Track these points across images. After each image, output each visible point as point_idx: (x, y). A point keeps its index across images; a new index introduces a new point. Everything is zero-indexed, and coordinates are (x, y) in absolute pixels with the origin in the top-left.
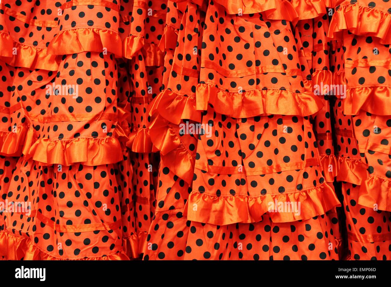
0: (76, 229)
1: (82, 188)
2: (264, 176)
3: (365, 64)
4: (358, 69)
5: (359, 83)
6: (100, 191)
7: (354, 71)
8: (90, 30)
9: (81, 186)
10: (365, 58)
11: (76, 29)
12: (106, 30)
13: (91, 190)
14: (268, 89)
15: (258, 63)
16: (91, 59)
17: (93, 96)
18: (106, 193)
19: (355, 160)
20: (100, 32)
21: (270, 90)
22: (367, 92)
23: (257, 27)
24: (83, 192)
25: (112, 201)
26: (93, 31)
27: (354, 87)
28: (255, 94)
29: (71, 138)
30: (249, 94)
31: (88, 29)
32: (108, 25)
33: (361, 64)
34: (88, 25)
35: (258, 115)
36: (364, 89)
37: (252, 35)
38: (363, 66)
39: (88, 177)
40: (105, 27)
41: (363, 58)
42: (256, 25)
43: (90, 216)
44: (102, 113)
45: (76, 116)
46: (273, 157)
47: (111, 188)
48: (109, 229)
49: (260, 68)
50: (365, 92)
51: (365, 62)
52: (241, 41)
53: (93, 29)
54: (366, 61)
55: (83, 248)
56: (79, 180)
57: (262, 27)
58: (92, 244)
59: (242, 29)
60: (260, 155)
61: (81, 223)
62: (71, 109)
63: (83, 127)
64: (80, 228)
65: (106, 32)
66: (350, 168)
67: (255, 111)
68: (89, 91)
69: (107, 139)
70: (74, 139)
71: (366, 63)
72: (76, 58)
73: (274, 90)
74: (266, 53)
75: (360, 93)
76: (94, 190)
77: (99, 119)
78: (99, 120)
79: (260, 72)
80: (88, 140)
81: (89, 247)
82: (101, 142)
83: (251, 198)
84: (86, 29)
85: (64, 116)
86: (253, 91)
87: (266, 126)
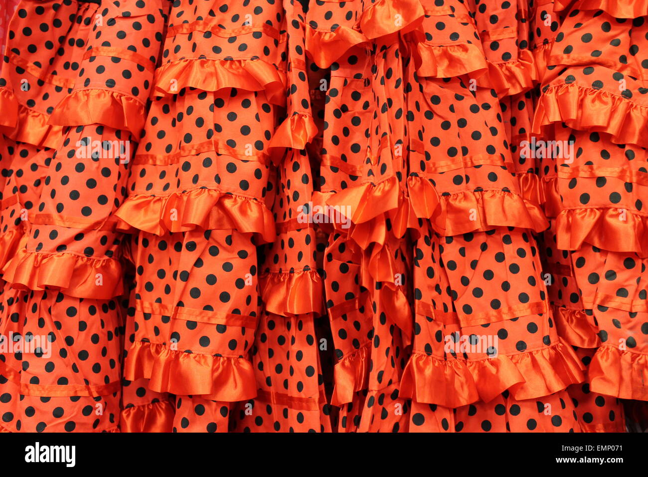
0: (43, 392)
1: (60, 329)
2: (488, 326)
3: (589, 173)
4: (579, 180)
5: (581, 202)
6: (87, 335)
7: (573, 183)
8: (108, 93)
9: (58, 325)
10: (589, 163)
11: (88, 90)
12: (132, 99)
13: (74, 333)
14: (484, 190)
15: (465, 151)
16: (102, 137)
17: (96, 192)
18: (95, 339)
19: (575, 311)
20: (123, 98)
21: (487, 191)
22: (592, 216)
23: (459, 98)
24: (61, 335)
25: (104, 352)
26: (112, 96)
27: (574, 208)
28: (466, 197)
29: (52, 251)
30: (456, 199)
31: (106, 92)
32: (135, 91)
33: (584, 173)
34: (107, 85)
35: (473, 230)
36: (589, 210)
37: (452, 109)
38: (586, 176)
39: (71, 312)
40: (131, 93)
41: (585, 164)
42: (456, 94)
43: (68, 373)
44: (106, 220)
45: (65, 218)
46: (501, 296)
47: (103, 333)
48: (95, 395)
49: (468, 160)
50: (590, 216)
51: (590, 170)
52: (435, 117)
53: (113, 92)
54: (592, 169)
55: (50, 422)
56: (56, 316)
57: (465, 97)
58: (66, 417)
59: (436, 100)
60: (478, 293)
61: (53, 383)
62: (60, 208)
63: (73, 237)
64: (50, 391)
65: (131, 101)
66: (568, 321)
67: (467, 225)
68: (91, 184)
69: (104, 260)
70: (56, 253)
71: (591, 172)
72: (81, 132)
73: (493, 191)
74: (476, 136)
75: (583, 218)
76: (78, 333)
77: (99, 228)
78: (100, 230)
79: (469, 164)
80: (77, 257)
81: (60, 420)
82: (96, 264)
83: (470, 362)
84: (102, 91)
85: (49, 216)
86: (461, 193)
87: (484, 247)
